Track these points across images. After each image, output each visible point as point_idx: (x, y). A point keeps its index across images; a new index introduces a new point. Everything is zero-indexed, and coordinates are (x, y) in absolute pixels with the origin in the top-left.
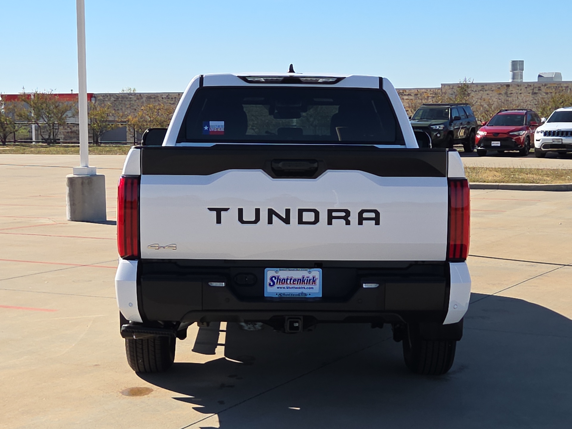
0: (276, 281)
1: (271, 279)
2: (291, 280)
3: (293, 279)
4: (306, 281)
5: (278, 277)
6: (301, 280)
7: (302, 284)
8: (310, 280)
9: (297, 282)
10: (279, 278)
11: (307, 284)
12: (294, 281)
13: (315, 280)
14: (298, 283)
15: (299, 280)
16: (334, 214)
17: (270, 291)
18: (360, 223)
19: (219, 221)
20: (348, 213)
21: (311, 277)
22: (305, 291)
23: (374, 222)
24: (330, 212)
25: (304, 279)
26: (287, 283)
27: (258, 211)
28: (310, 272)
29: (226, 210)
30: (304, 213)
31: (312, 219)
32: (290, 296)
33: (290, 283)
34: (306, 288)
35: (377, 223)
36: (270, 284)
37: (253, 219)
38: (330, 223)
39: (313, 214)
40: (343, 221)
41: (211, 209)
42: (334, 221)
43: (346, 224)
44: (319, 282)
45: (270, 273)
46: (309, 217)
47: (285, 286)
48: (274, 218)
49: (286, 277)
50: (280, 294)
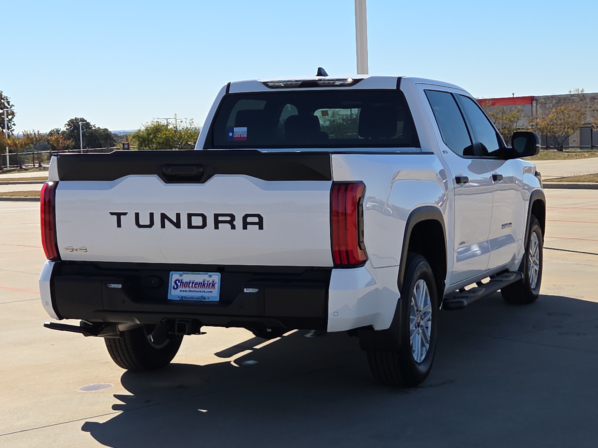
0: (179, 284)
1: (175, 282)
2: (193, 283)
3: (195, 283)
4: (206, 285)
5: (182, 280)
6: (201, 283)
7: (203, 287)
8: (210, 284)
9: (198, 286)
10: (182, 281)
11: (207, 287)
12: (195, 285)
13: (215, 284)
14: (199, 287)
15: (200, 284)
16: (220, 218)
17: (174, 294)
18: (245, 228)
19: (119, 225)
20: (233, 217)
21: (211, 281)
22: (206, 295)
23: (258, 226)
24: (216, 216)
25: (205, 283)
26: (189, 286)
27: (152, 215)
28: (210, 276)
29: (125, 214)
30: (193, 217)
31: (201, 224)
32: (191, 299)
33: (192, 287)
34: (206, 291)
35: (261, 228)
36: (174, 287)
37: (148, 223)
38: (216, 227)
39: (201, 218)
40: (229, 226)
41: (112, 214)
42: (220, 225)
43: (232, 229)
44: (217, 286)
45: (175, 276)
46: (197, 221)
47: (187, 289)
48: (166, 221)
49: (188, 281)
50: (182, 297)
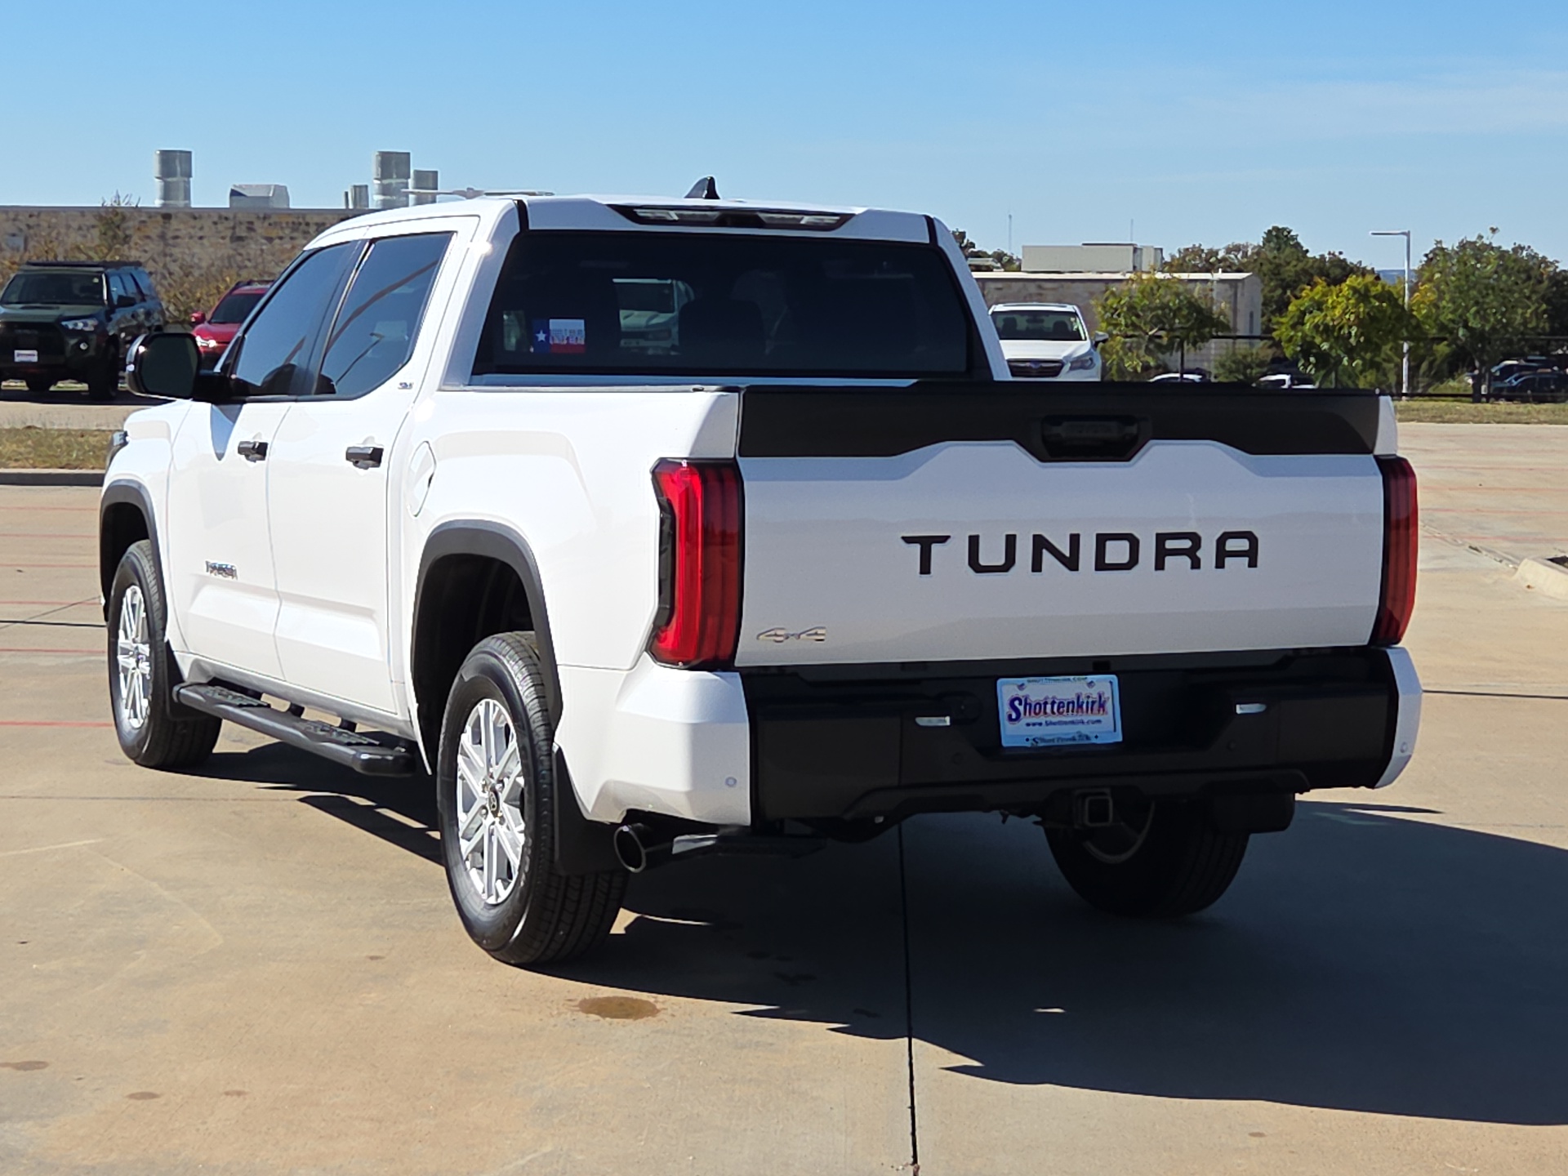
0: (1021, 708)
1: (1012, 705)
2: (1053, 703)
3: (1057, 701)
4: (1084, 706)
5: (1026, 700)
6: (1073, 703)
7: (1077, 712)
8: (1093, 703)
9: (1065, 709)
10: (1028, 701)
11: (1087, 711)
12: (1059, 707)
13: (1105, 701)
14: (1068, 711)
15: (1071, 706)
16: (1170, 544)
17: (1014, 734)
18: (1220, 564)
19: (925, 568)
20: (1195, 539)
21: (1095, 696)
22: (1084, 729)
23: (1246, 560)
24: (1161, 538)
25: (1081, 700)
26: (1045, 713)
27: (1011, 541)
28: (1091, 684)
29: (943, 539)
30: (1109, 544)
31: (1125, 559)
32: (1056, 743)
33: (1053, 712)
34: (1086, 721)
35: (1253, 564)
36: (1010, 716)
37: (1001, 561)
38: (1160, 565)
39: (1126, 544)
40: (1186, 561)
41: (908, 540)
42: (1169, 560)
43: (1193, 567)
44: (1113, 706)
45: (1007, 689)
46: (1117, 552)
47: (1042, 719)
48: (1046, 555)
49: (1041, 699)
50: (1034, 740)
